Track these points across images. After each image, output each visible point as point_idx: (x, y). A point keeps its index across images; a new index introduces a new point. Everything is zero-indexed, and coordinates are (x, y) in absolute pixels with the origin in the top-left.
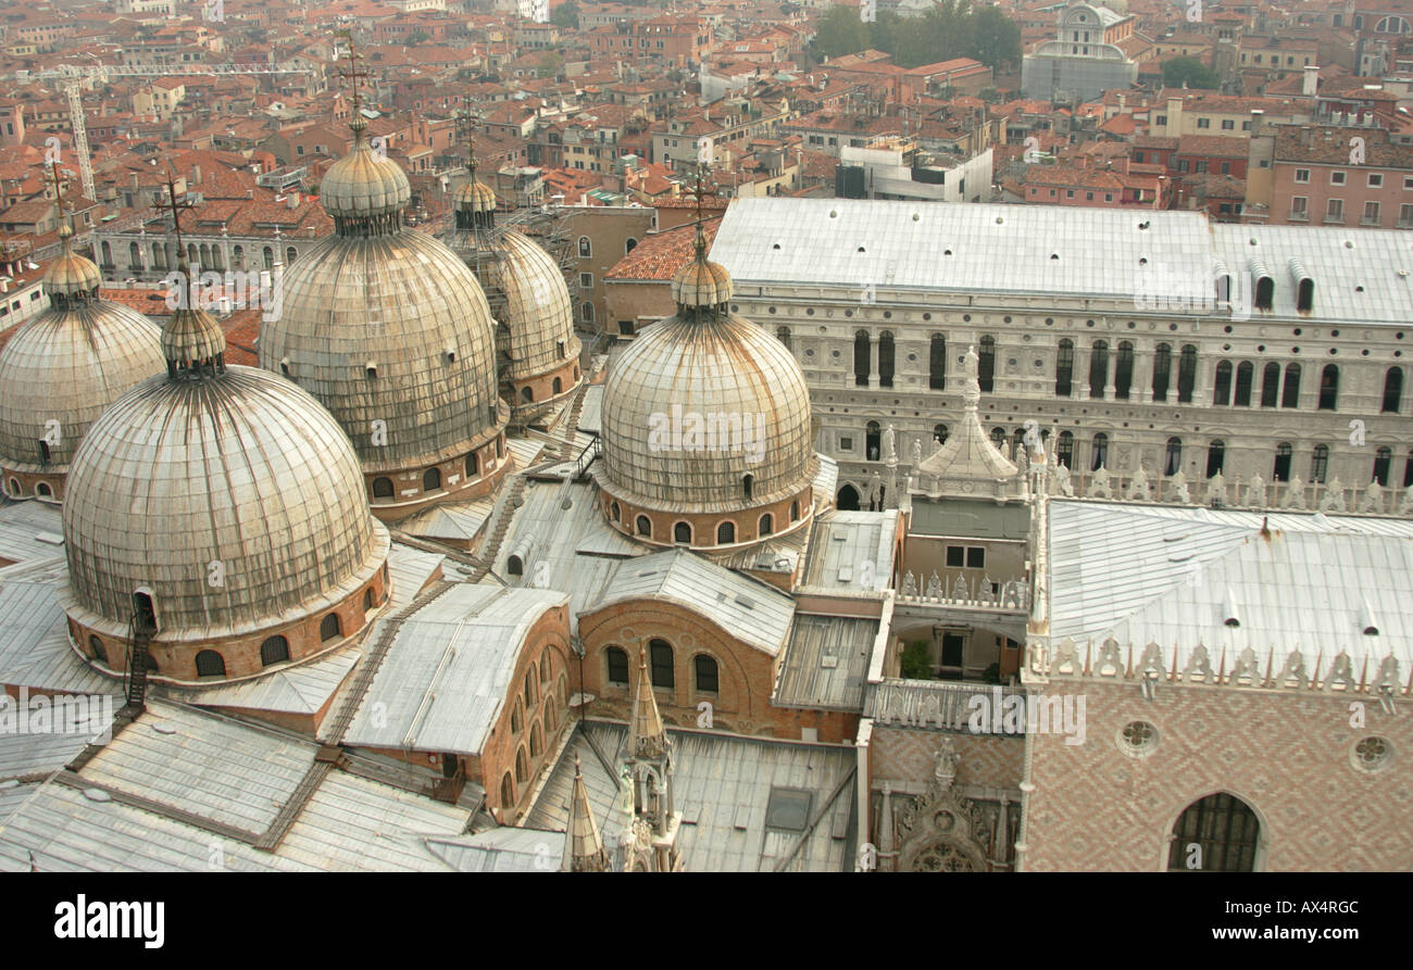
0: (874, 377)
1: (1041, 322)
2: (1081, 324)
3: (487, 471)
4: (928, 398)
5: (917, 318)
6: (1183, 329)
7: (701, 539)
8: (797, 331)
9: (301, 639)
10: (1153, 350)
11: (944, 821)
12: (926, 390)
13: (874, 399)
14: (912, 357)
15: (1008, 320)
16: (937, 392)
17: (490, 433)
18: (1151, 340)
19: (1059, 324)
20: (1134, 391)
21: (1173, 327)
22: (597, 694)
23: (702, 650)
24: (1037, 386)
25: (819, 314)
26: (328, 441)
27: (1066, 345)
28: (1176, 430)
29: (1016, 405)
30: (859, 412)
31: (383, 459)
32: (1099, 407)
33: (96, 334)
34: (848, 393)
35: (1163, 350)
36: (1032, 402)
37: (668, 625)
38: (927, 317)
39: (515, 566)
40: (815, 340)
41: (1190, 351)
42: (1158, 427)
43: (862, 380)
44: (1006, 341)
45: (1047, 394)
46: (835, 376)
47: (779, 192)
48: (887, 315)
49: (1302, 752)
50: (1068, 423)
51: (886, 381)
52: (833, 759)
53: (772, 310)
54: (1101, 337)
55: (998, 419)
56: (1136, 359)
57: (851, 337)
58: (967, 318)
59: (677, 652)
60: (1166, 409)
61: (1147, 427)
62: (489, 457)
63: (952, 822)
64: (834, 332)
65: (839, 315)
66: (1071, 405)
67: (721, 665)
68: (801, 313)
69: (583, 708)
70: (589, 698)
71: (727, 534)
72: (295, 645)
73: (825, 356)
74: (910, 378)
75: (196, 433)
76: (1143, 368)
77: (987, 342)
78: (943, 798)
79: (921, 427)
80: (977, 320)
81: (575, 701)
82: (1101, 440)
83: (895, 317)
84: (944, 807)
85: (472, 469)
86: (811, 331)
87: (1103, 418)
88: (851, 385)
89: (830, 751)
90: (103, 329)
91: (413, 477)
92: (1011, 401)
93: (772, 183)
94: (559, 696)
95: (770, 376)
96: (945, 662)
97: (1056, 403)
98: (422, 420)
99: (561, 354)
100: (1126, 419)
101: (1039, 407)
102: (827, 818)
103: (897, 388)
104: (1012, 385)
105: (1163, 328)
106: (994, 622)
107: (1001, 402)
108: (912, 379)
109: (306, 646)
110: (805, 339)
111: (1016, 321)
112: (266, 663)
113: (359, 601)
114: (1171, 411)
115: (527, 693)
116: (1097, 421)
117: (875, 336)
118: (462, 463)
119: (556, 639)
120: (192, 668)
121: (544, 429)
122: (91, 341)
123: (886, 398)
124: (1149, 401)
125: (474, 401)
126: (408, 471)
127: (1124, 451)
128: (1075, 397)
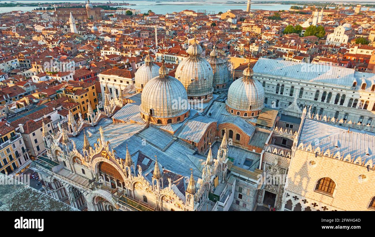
0: (279, 92)
1: (314, 86)
2: (322, 88)
3: (208, 99)
4: (289, 97)
5: (289, 83)
6: (344, 91)
7: (242, 115)
8: (267, 82)
9: (174, 120)
10: (336, 94)
11: (275, 170)
12: (289, 96)
13: (279, 96)
14: (287, 90)
15: (307, 85)
16: (291, 96)
17: (210, 93)
18: (336, 92)
19: (317, 87)
20: (331, 102)
21: (341, 91)
22: (220, 137)
23: (238, 133)
24: (311, 98)
25: (271, 80)
26: (182, 90)
27: (318, 91)
28: (338, 110)
29: (306, 101)
30: (276, 98)
31: (192, 94)
32: (323, 103)
33: (151, 69)
34: (274, 94)
35: (338, 95)
36: (309, 101)
37: (233, 128)
38: (291, 83)
39: (210, 114)
40: (270, 84)
41: (344, 96)
42: (334, 109)
43: (277, 93)
44: (306, 89)
45: (313, 99)
46: (272, 91)
47: (271, 58)
48: (284, 82)
49: (347, 174)
50: (315, 105)
51: (282, 93)
52: (257, 155)
53: (263, 78)
54: (326, 91)
55: (302, 103)
56: (332, 96)
57: (276, 85)
58: (299, 84)
59: (234, 133)
60: (337, 106)
61: (332, 109)
62: (209, 96)
63: (276, 171)
64: (273, 83)
65: (275, 80)
66: (317, 102)
67: (241, 136)
68: (268, 79)
69: (217, 139)
70: (218, 138)
71: (246, 115)
72: (173, 121)
73: (271, 87)
74: (286, 93)
75: (162, 86)
76: (334, 97)
77: (302, 89)
78: (275, 166)
79: (287, 102)
80: (301, 84)
81: (216, 138)
82: (322, 109)
83: (285, 82)
84: (275, 168)
85: (206, 98)
86: (269, 83)
87: (323, 106)
88: (275, 93)
89: (257, 154)
90: (153, 68)
91: (196, 98)
92: (305, 100)
93: (270, 56)
94: (213, 136)
95: (258, 89)
96: (283, 143)
97: (314, 102)
98: (199, 89)
99: (225, 82)
100: (328, 106)
101: (311, 102)
102: (254, 165)
103: (283, 95)
104: (306, 97)
105: (339, 90)
106: (291, 138)
107: (303, 100)
108: (286, 94)
109: (174, 121)
110: (268, 84)
111: (309, 86)
112: (168, 123)
113: (184, 116)
114: (338, 106)
115: (208, 135)
116: (322, 106)
117: (281, 85)
118: (204, 97)
119: (214, 127)
120: (157, 122)
121: (220, 93)
122: (150, 70)
123: (281, 96)
124: (333, 104)
125: (208, 87)
126: (195, 97)
127: (327, 112)
128: (318, 101)
